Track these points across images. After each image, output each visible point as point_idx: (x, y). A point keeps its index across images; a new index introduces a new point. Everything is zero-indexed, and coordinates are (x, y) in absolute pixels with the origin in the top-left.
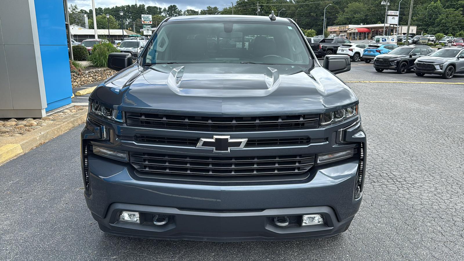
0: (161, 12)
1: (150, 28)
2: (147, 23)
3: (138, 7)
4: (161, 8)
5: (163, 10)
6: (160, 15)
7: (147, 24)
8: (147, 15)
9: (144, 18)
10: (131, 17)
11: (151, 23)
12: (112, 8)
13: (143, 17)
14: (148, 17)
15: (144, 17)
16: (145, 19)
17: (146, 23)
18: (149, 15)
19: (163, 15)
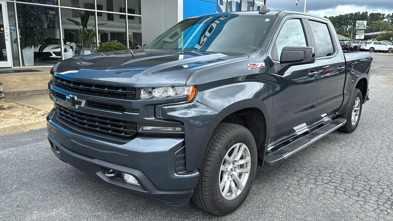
0: (383, 18)
1: (363, 32)
2: (361, 28)
3: (361, 14)
4: (384, 14)
5: (387, 16)
6: (382, 21)
7: (360, 29)
8: (362, 21)
9: (359, 24)
10: (352, 24)
12: (336, 16)
13: (357, 23)
14: (362, 23)
15: (359, 22)
17: (359, 28)
18: (364, 21)
19: (385, 21)
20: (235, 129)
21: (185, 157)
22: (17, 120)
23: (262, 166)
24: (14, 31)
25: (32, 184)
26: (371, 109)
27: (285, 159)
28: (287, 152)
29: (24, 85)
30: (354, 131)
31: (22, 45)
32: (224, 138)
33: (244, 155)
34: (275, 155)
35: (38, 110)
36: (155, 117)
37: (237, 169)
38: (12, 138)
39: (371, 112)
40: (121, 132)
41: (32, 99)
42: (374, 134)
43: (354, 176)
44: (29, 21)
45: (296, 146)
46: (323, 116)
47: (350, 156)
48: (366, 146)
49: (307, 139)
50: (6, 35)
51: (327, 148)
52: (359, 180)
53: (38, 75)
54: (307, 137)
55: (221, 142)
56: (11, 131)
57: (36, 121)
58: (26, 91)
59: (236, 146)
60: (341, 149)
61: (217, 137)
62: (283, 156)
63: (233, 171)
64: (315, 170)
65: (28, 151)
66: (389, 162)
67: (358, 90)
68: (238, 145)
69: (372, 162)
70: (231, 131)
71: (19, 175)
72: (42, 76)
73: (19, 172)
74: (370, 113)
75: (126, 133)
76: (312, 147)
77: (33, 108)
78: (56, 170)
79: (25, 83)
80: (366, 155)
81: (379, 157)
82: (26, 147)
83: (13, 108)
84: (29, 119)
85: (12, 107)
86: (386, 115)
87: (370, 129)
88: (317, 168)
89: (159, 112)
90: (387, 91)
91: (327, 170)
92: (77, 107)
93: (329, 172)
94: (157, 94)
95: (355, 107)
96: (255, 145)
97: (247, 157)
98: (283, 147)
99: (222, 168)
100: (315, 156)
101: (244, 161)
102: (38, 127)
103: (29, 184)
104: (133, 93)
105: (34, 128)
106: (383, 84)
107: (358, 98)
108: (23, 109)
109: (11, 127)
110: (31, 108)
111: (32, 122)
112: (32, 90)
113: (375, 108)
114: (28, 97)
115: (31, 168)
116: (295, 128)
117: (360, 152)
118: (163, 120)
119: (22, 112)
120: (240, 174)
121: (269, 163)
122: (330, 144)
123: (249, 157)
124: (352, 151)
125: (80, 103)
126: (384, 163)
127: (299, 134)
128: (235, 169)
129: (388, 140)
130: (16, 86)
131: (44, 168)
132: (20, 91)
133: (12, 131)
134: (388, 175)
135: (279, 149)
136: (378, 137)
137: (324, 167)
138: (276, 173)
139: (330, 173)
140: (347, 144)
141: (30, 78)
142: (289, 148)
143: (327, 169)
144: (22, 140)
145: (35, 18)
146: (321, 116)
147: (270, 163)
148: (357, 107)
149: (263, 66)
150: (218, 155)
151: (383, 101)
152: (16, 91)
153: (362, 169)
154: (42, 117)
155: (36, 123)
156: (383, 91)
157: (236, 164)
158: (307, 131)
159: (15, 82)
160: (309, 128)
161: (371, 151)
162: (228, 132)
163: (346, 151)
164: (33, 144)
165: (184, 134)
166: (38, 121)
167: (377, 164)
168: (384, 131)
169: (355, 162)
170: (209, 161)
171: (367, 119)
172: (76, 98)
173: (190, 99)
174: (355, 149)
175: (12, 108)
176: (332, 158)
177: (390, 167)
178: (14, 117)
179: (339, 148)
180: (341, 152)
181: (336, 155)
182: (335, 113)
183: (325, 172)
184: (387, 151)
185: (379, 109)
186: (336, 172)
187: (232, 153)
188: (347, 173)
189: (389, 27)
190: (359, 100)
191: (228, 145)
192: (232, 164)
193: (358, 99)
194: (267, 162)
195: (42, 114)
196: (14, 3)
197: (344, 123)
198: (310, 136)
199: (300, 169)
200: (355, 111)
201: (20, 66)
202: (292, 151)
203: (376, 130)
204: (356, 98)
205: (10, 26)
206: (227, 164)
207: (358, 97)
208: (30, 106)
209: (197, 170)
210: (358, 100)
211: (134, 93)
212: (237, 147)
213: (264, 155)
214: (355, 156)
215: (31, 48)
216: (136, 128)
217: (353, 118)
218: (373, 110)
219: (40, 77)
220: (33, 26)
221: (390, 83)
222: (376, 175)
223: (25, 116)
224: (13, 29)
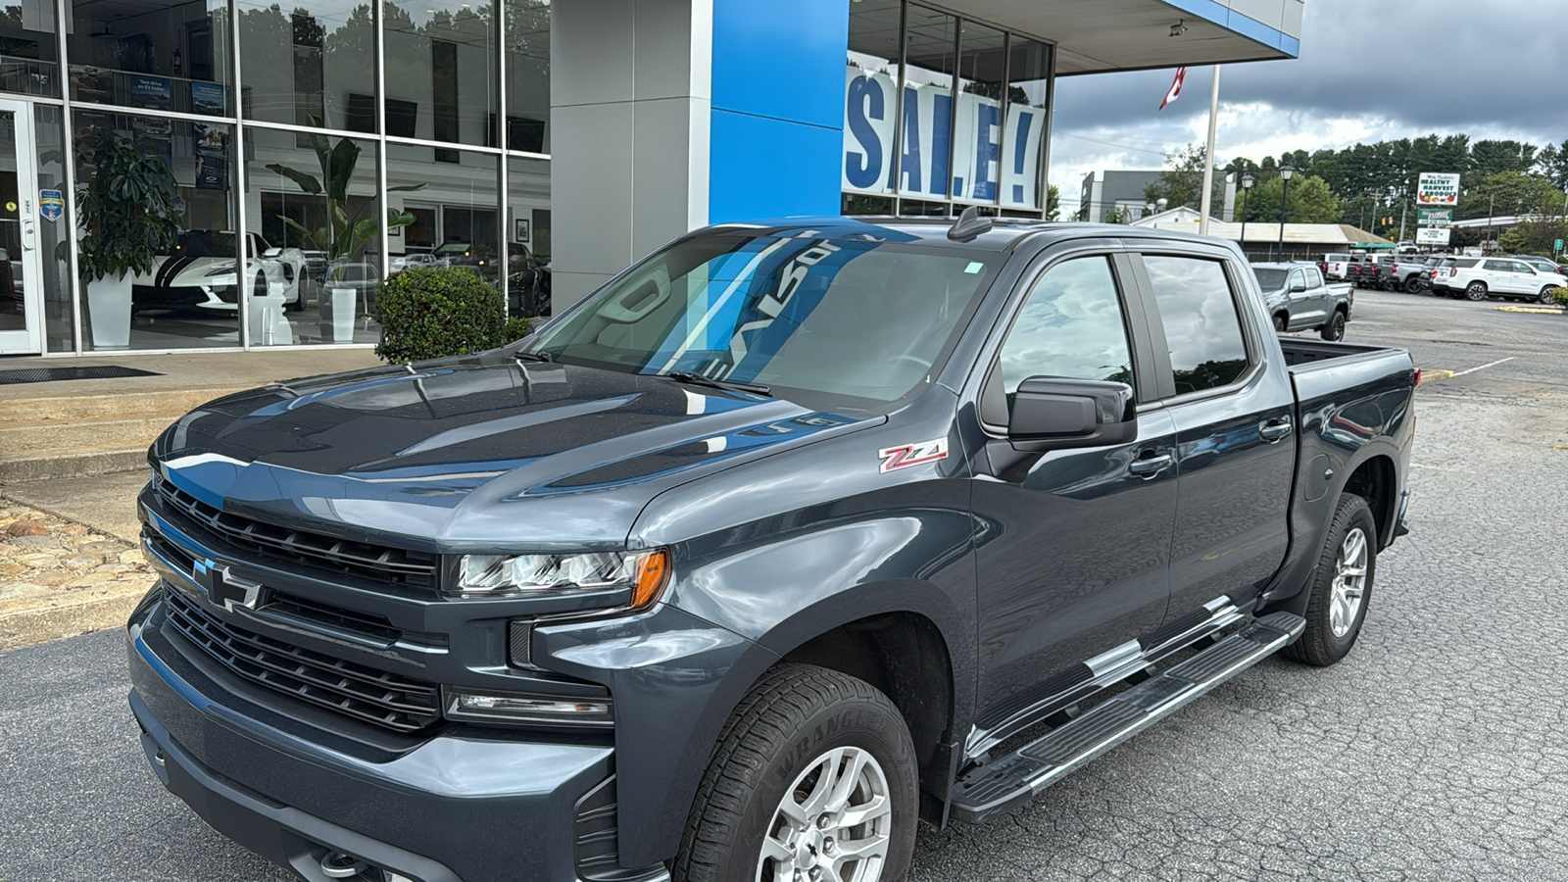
0: (1528, 162)
1: (1444, 219)
2: (1438, 203)
3: (1439, 144)
4: (1531, 148)
5: (1541, 154)
6: (1523, 174)
7: (1435, 206)
8: (1443, 175)
9: (1429, 185)
10: (1407, 182)
11: (1455, 203)
13: (1423, 182)
14: (1443, 182)
15: (1429, 180)
16: (1431, 188)
17: (1431, 203)
18: (1448, 175)
19: (1536, 172)
20: (823, 694)
21: (615, 817)
22: (38, 588)
23: (943, 826)
24: (57, 215)
25: (63, 874)
26: (1429, 560)
27: (1034, 793)
28: (1044, 765)
29: (82, 434)
30: (1344, 659)
31: (87, 267)
32: (777, 732)
33: (865, 789)
34: (997, 777)
35: (127, 543)
36: (508, 665)
37: (836, 844)
38: (9, 668)
39: (1426, 571)
40: (384, 712)
41: (108, 493)
42: (1421, 672)
43: (1308, 858)
44: (118, 174)
45: (1086, 735)
46: (1210, 606)
47: (1308, 768)
48: (1380, 727)
49: (1133, 707)
50: (24, 228)
51: (1226, 733)
52: (1325, 877)
53: (141, 391)
54: (1137, 697)
55: (765, 749)
56: (10, 635)
57: (111, 598)
58: (88, 457)
59: (829, 760)
60: (1277, 740)
61: (752, 731)
62: (1026, 780)
63: (816, 855)
64: (1161, 830)
65: (65, 726)
66: (1455, 798)
67: (1359, 503)
68: (835, 755)
69: (1389, 800)
70: (808, 702)
71: (18, 833)
72: (153, 396)
73: (19, 819)
74: (1425, 575)
75: (403, 717)
76: (1166, 728)
77: (105, 534)
78: (161, 811)
79: (85, 425)
80: (1373, 765)
81: (1420, 775)
82: (58, 707)
83: (29, 534)
84: (83, 588)
85: (24, 531)
86: (1481, 589)
87: (1409, 651)
88: (1171, 820)
89: (521, 645)
90: (1508, 478)
91: (1209, 830)
92: (229, 605)
93: (1212, 841)
94: (524, 575)
95: (1347, 567)
96: (906, 751)
97: (875, 796)
98: (1034, 743)
99: (769, 847)
100: (1174, 769)
101: (863, 813)
102: (116, 619)
103: (51, 871)
104: (429, 571)
105: (102, 624)
106: (1498, 446)
107: (1358, 531)
108: (69, 539)
109: (11, 619)
110: (98, 534)
111: (95, 600)
112: (111, 455)
113: (1448, 555)
114: (94, 482)
115: (66, 802)
116: (1091, 664)
117: (1349, 752)
118: (541, 675)
119: (62, 552)
120: (844, 864)
121: (967, 811)
122: (1239, 713)
123: (882, 795)
124: (1317, 749)
125: (239, 595)
126: (1432, 804)
127: (1105, 686)
128: (825, 844)
129: (1471, 702)
130: (48, 438)
131: (119, 804)
132: (66, 456)
133: (14, 635)
134: (1439, 857)
135: (1018, 748)
136: (1434, 687)
137: (1199, 817)
138: (1008, 842)
139: (1216, 843)
140: (1306, 718)
141: (105, 406)
142: (1059, 746)
143: (1207, 825)
144: (49, 676)
145: (142, 163)
146: (1205, 606)
147: (973, 813)
148: (1355, 565)
149: (941, 451)
150: (749, 799)
151: (1483, 523)
152: (47, 459)
153: (1344, 829)
154: (135, 577)
155: (109, 602)
156: (1492, 474)
157: (832, 826)
158: (1143, 670)
159: (46, 421)
160: (1148, 659)
161: (1392, 750)
162: (797, 710)
163: (1295, 746)
164: (86, 698)
165: (614, 730)
166: (118, 596)
167: (1407, 810)
168: (1462, 662)
169: (1322, 796)
170: (716, 823)
171: (1403, 603)
172: (226, 575)
173: (641, 598)
174: (1334, 739)
175: (26, 532)
176: (1235, 779)
177: (1455, 823)
178: (26, 574)
179: (1270, 732)
180: (1274, 752)
181: (1253, 766)
182: (1261, 596)
183: (1197, 838)
184: (1456, 749)
185: (1460, 557)
186: (1239, 839)
187: (813, 786)
188: (1282, 845)
189: (1551, 196)
190: (1363, 538)
191: (792, 759)
192: (813, 827)
193: (1358, 535)
194: (962, 809)
195: (138, 562)
196: (61, 107)
197: (1293, 633)
198: (1148, 693)
199: (1103, 823)
200: (1348, 580)
201: (74, 349)
202: (1066, 759)
203: (1433, 652)
204: (1348, 533)
205: (43, 197)
206: (792, 830)
207: (1357, 527)
208: (96, 525)
209: (662, 863)
210: (1359, 538)
211: (435, 574)
212: (832, 761)
213: (946, 784)
214: (1326, 770)
215: (121, 279)
216: (437, 701)
217: (1335, 609)
218: (1437, 561)
219: (148, 403)
220: (131, 196)
221: (1529, 440)
222: (1393, 855)
223: (72, 570)
224: (55, 205)
